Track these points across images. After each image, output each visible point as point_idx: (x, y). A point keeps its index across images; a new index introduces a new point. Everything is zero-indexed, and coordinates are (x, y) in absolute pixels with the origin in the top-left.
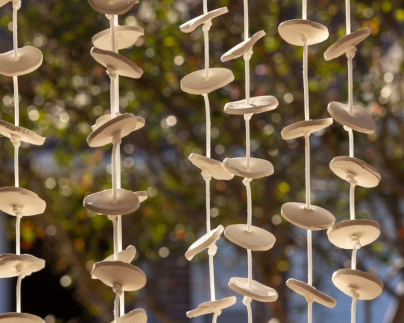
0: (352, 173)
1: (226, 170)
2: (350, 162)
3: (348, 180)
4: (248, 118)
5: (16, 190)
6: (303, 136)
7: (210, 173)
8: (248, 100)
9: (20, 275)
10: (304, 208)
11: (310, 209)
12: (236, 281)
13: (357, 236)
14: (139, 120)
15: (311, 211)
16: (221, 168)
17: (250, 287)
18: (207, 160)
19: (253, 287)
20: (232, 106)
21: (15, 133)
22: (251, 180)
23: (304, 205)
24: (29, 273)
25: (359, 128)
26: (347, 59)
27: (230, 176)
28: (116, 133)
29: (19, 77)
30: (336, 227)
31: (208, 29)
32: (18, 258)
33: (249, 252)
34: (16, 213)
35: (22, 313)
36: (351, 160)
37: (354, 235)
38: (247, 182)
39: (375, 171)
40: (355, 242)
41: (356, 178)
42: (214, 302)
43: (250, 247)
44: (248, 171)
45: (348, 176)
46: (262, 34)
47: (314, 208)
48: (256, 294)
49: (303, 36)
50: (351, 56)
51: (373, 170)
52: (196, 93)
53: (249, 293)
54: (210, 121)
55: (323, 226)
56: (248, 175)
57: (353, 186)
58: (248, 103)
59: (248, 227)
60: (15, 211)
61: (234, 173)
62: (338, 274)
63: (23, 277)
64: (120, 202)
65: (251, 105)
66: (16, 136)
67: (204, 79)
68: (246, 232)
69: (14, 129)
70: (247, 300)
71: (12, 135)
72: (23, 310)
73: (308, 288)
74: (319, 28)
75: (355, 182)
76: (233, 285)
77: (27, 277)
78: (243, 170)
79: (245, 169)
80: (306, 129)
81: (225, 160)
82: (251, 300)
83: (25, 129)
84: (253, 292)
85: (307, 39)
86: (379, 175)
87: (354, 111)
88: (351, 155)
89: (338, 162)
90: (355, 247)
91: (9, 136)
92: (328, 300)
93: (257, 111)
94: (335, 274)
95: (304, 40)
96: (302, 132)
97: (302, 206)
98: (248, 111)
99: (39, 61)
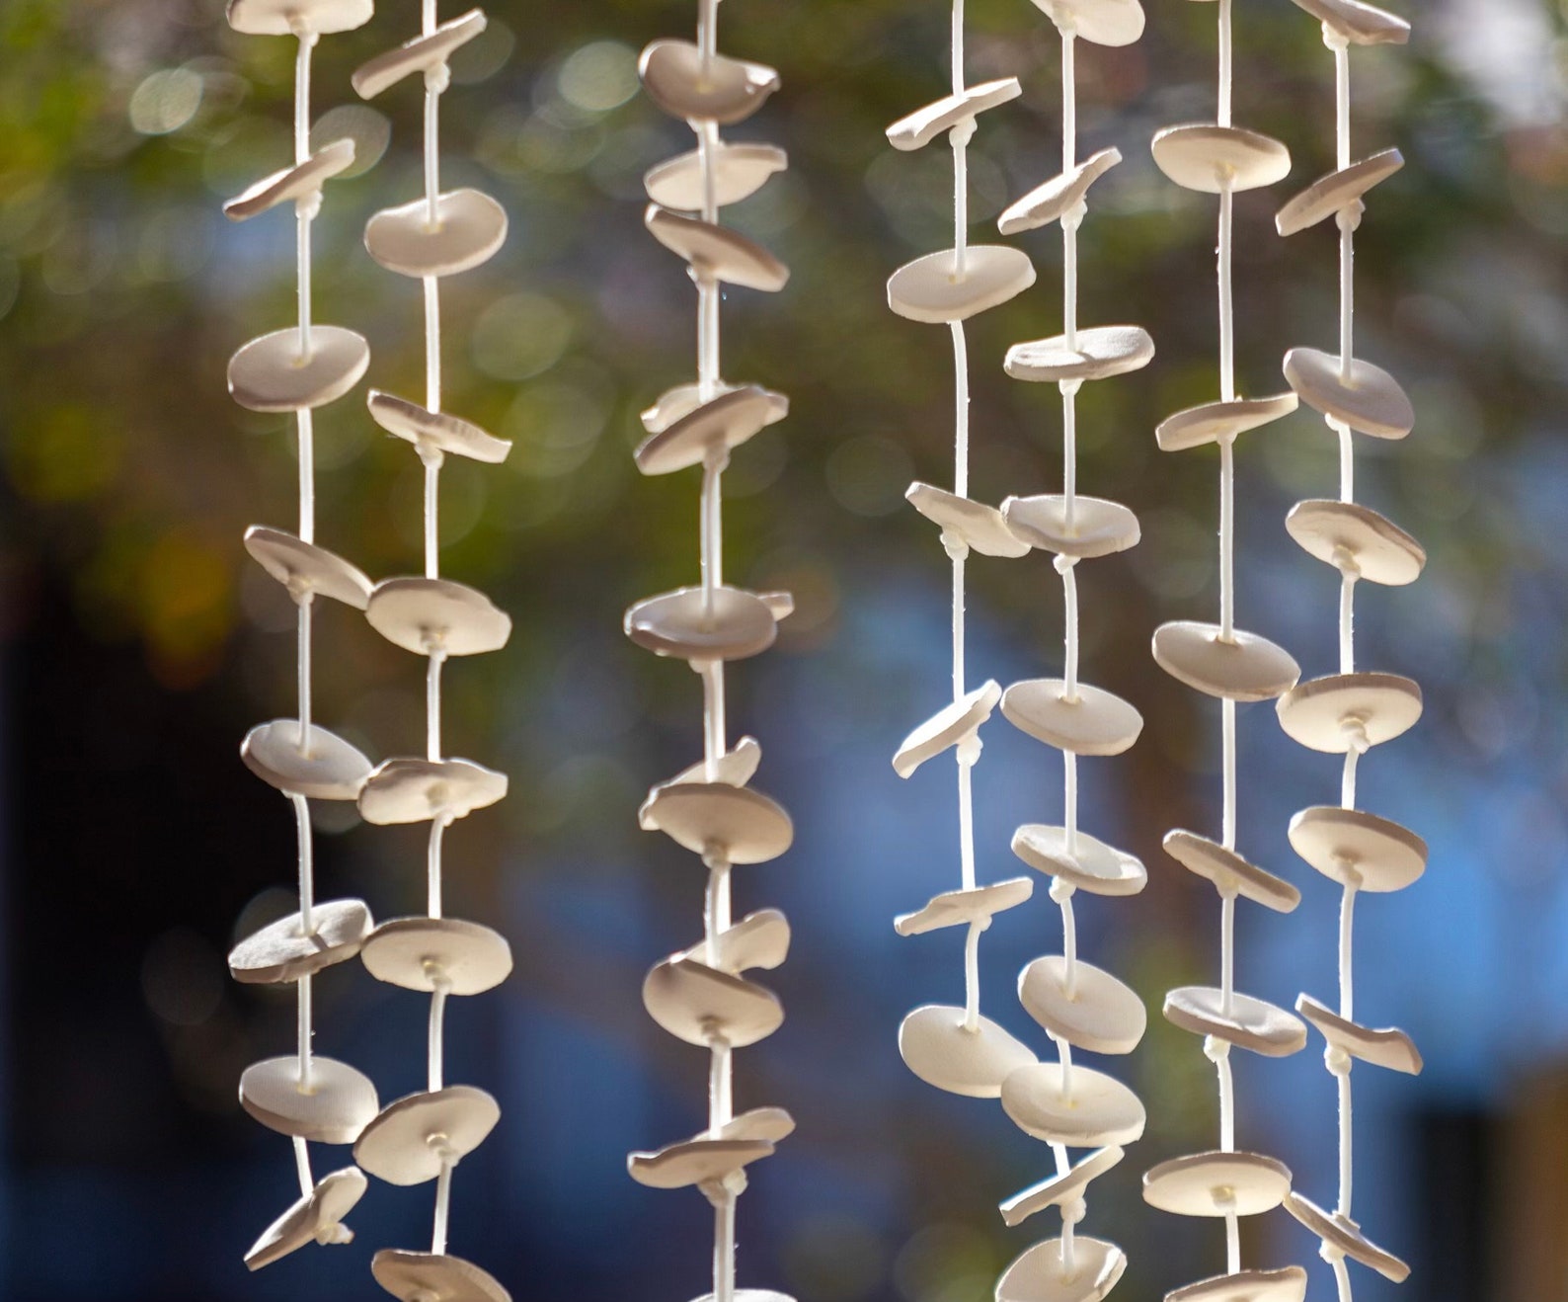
0: (1348, 546)
1: (1008, 532)
2: (1343, 517)
3: (1336, 563)
4: (1069, 388)
5: (430, 585)
6: (1215, 443)
7: (964, 537)
8: (1072, 339)
9: (439, 817)
10: (1217, 640)
11: (1231, 642)
12: (1033, 838)
13: (1358, 717)
14: (774, 402)
15: (1236, 647)
16: (994, 524)
17: (1071, 852)
18: (958, 504)
19: (1078, 852)
20: (1026, 357)
21: (431, 430)
22: (1076, 560)
23: (1214, 630)
24: (462, 810)
25: (1367, 423)
26: (1337, 233)
27: (1018, 548)
28: (714, 439)
29: (441, 281)
30: (1303, 693)
31: (967, 138)
32: (433, 770)
33: (1070, 759)
34: (431, 648)
35: (446, 921)
36: (1347, 510)
37: (1350, 714)
38: (1064, 565)
39: (1412, 542)
40: (1352, 733)
41: (1357, 559)
42: (971, 893)
43: (1071, 745)
44: (1070, 536)
45: (1338, 554)
46: (1112, 156)
47: (1241, 637)
48: (1085, 872)
49: (1220, 168)
50: (1348, 226)
51: (1405, 537)
52: (931, 318)
53: (1067, 872)
54: (967, 395)
55: (1267, 690)
56: (1069, 548)
57: (1349, 581)
58: (1072, 348)
59: (1068, 688)
60: (426, 644)
61: (1028, 541)
62: (1306, 820)
63: (447, 821)
64: (722, 625)
65: (1081, 353)
66: (433, 438)
67: (952, 277)
68: (1061, 701)
69: (426, 418)
70: (1062, 889)
71: (421, 434)
72: (447, 911)
73: (1225, 858)
74: (1262, 147)
75: (1356, 569)
76: (1023, 846)
77: (457, 821)
78: (1054, 534)
79: (1061, 528)
80: (1224, 423)
81: (1006, 505)
82: (1072, 889)
83: (456, 423)
84: (1077, 866)
85: (1231, 176)
86: (1420, 553)
87: (1355, 374)
88: (1347, 496)
89: (1310, 516)
90: (1353, 748)
91: (412, 437)
92: (1279, 890)
93: (1092, 373)
94: (1297, 819)
95: (1224, 178)
96: (1214, 430)
97: (1209, 632)
98: (1070, 371)
99: (496, 234)
